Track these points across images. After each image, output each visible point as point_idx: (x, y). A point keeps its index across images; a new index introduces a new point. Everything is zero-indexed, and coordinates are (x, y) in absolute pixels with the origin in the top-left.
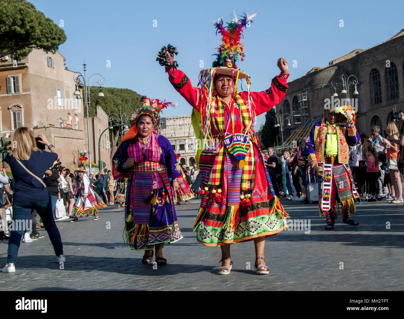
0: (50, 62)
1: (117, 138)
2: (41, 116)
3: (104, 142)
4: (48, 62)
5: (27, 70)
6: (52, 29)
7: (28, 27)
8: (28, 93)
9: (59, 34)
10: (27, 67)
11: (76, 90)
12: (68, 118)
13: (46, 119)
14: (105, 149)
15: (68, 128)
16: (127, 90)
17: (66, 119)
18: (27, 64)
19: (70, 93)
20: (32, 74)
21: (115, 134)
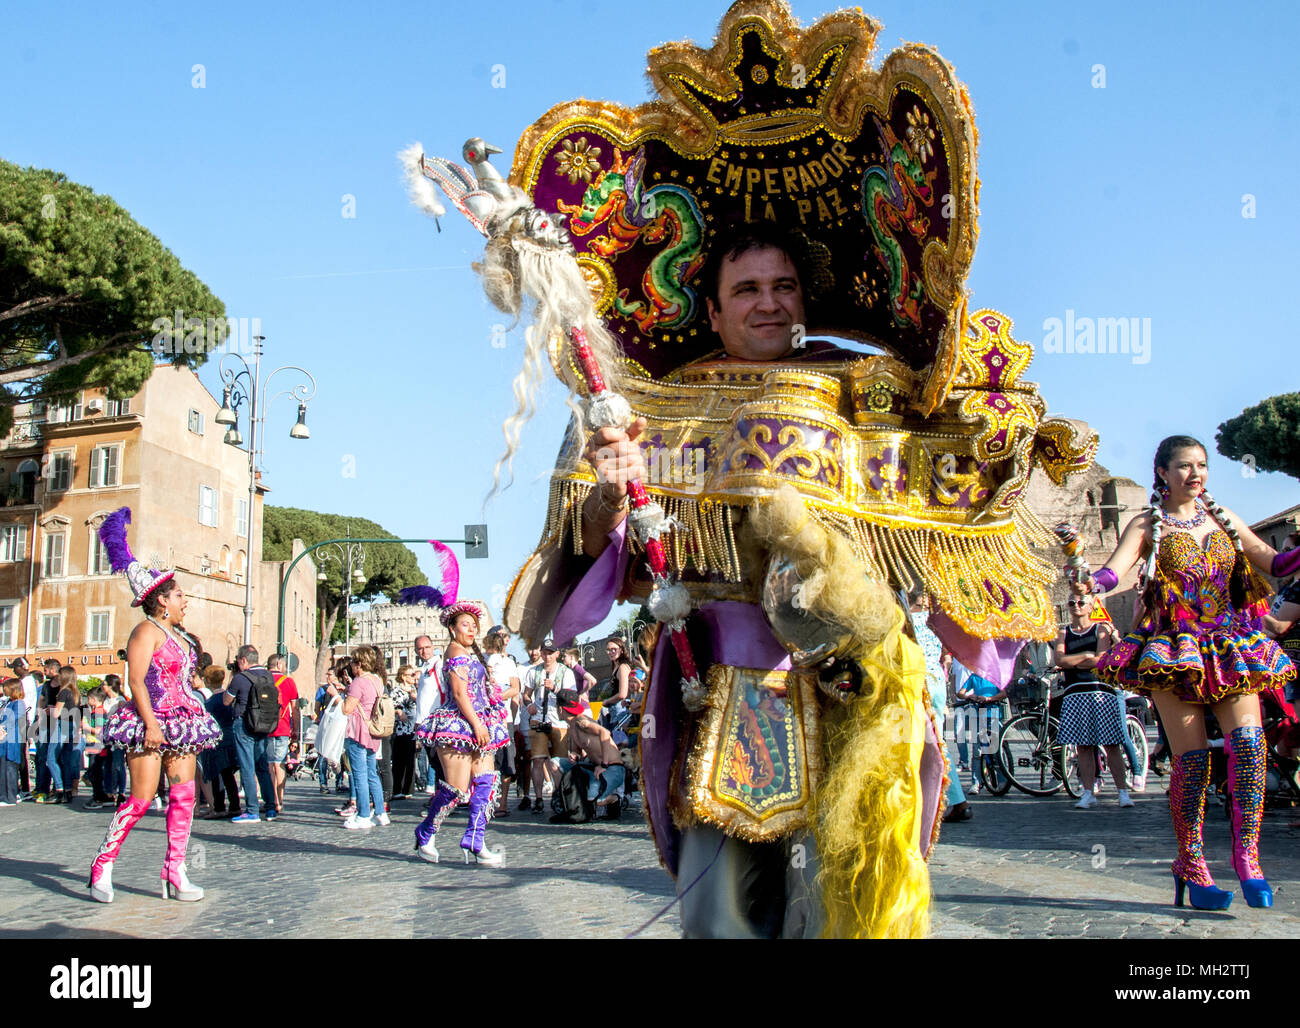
0: (195, 422)
1: (332, 623)
2: (159, 545)
3: (304, 625)
4: (190, 421)
5: (138, 433)
6: (195, 294)
7: (133, 282)
8: (135, 486)
9: (210, 309)
10: (138, 425)
11: (225, 406)
12: (223, 556)
13: (170, 553)
14: (304, 640)
15: (221, 578)
16: (362, 520)
17: (218, 558)
18: (139, 419)
19: (235, 499)
20: (148, 443)
21: (329, 615)
